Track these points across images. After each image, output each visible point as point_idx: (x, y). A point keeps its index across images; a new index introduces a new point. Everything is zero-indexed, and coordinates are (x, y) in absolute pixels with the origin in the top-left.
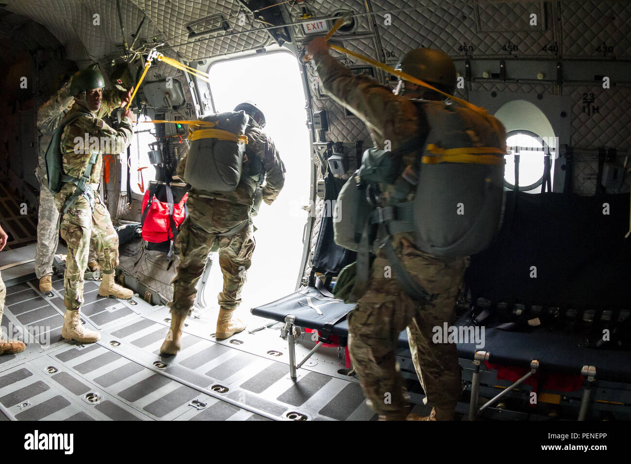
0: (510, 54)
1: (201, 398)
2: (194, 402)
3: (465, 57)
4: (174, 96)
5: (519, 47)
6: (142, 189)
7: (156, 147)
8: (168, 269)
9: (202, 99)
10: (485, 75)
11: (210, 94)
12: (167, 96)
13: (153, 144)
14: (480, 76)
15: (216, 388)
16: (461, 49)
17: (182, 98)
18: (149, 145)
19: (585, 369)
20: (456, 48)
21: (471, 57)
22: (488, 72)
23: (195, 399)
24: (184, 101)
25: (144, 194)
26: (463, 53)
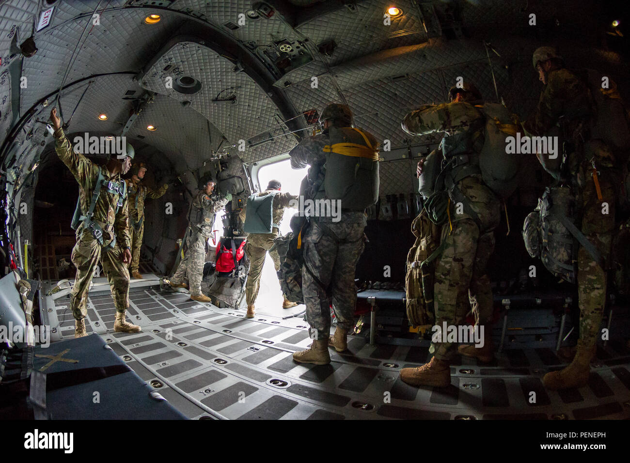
0: (431, 141)
1: (256, 346)
2: (251, 348)
3: (407, 146)
4: (238, 186)
5: (436, 137)
6: (214, 243)
7: (226, 217)
8: (231, 287)
9: (255, 188)
10: (419, 155)
11: (259, 185)
12: (234, 186)
13: (224, 216)
14: (416, 156)
15: (266, 342)
16: (405, 142)
17: (243, 188)
18: (222, 217)
19: (504, 301)
20: (402, 142)
21: (411, 146)
22: (421, 153)
23: (252, 347)
24: (244, 189)
25: (216, 246)
26: (406, 144)
